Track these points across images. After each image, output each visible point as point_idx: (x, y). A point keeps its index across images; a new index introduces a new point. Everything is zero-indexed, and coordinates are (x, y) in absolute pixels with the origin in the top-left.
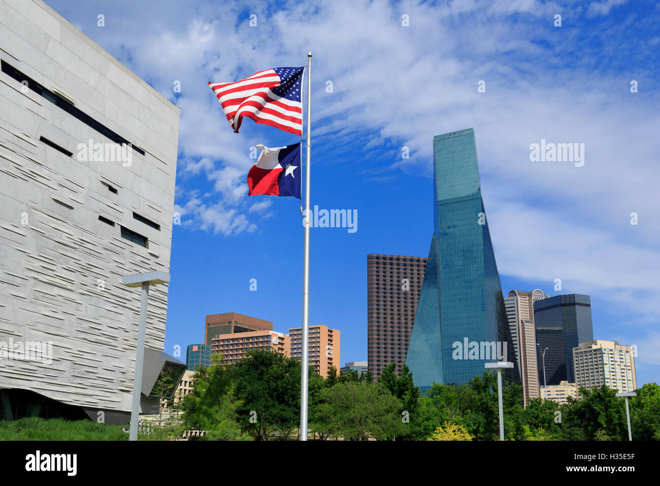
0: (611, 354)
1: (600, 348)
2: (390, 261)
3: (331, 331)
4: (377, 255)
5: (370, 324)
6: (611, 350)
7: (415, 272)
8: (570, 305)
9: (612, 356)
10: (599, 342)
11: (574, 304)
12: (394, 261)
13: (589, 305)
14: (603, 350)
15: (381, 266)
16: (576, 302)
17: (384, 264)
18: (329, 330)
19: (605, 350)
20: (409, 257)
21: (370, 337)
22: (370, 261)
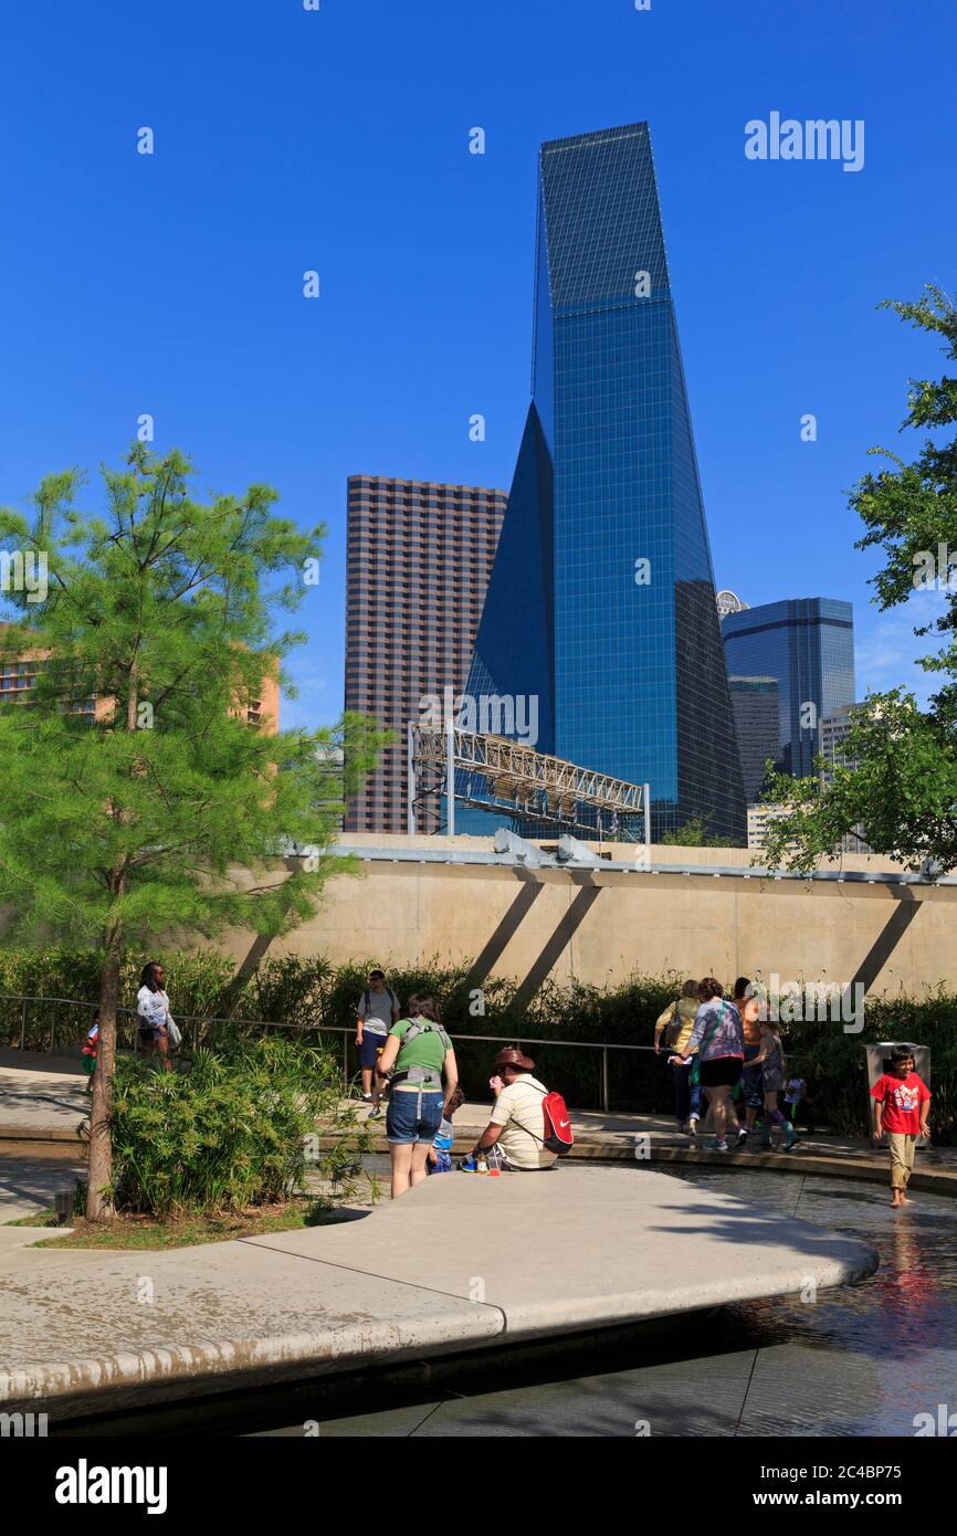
4: (374, 478)
7: (466, 524)
8: (806, 622)
11: (817, 622)
12: (414, 496)
15: (383, 505)
16: (822, 616)
17: (391, 501)
22: (354, 491)
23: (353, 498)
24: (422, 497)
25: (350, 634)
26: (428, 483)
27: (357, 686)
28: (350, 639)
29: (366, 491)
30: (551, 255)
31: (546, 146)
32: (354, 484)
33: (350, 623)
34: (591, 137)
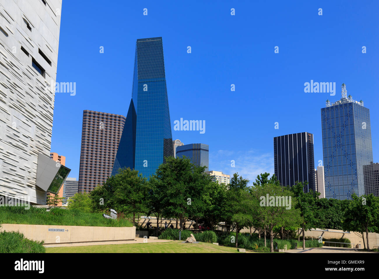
0: (220, 179)
1: (214, 175)
2: (98, 116)
3: (60, 157)
4: (90, 111)
5: (82, 154)
6: (220, 177)
7: (113, 123)
8: (197, 149)
9: (220, 180)
10: (214, 172)
11: (200, 149)
12: (100, 116)
13: (208, 151)
14: (216, 176)
15: (92, 118)
16: (201, 148)
17: (94, 117)
18: (59, 156)
19: (217, 176)
20: (110, 114)
21: (81, 162)
22: (85, 114)
23: (85, 116)
24: (102, 116)
25: (82, 150)
26: (104, 113)
27: (83, 163)
28: (82, 151)
29: (88, 114)
30: (138, 62)
31: (138, 40)
32: (85, 112)
33: (82, 147)
34: (149, 39)
